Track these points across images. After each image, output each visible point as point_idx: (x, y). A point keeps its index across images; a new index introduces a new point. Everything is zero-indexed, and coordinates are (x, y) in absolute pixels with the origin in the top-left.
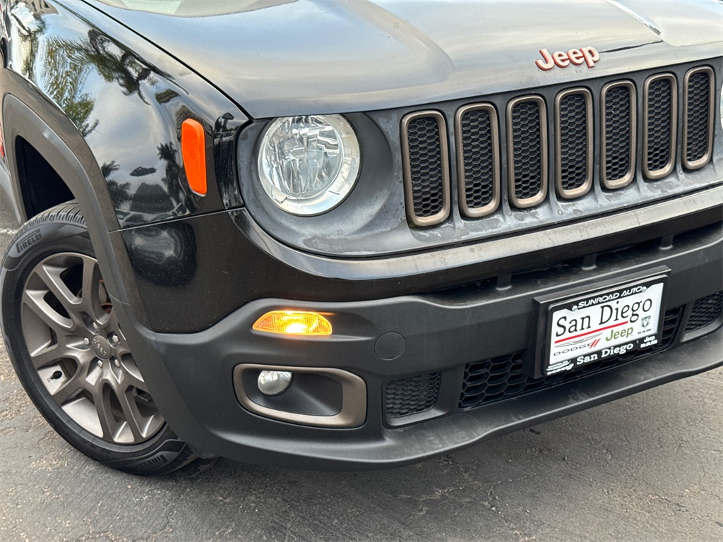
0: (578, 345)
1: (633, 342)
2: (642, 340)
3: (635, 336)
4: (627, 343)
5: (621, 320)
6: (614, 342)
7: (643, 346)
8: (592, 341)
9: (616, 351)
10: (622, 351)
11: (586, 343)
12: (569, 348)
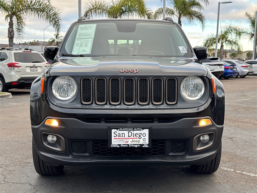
0: (122, 141)
1: (140, 145)
2: (143, 145)
3: (141, 143)
4: (138, 144)
5: (135, 137)
6: (133, 143)
7: (143, 146)
8: (126, 141)
9: (134, 146)
10: (136, 146)
11: (124, 141)
12: (119, 141)
